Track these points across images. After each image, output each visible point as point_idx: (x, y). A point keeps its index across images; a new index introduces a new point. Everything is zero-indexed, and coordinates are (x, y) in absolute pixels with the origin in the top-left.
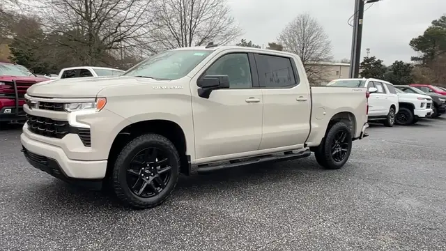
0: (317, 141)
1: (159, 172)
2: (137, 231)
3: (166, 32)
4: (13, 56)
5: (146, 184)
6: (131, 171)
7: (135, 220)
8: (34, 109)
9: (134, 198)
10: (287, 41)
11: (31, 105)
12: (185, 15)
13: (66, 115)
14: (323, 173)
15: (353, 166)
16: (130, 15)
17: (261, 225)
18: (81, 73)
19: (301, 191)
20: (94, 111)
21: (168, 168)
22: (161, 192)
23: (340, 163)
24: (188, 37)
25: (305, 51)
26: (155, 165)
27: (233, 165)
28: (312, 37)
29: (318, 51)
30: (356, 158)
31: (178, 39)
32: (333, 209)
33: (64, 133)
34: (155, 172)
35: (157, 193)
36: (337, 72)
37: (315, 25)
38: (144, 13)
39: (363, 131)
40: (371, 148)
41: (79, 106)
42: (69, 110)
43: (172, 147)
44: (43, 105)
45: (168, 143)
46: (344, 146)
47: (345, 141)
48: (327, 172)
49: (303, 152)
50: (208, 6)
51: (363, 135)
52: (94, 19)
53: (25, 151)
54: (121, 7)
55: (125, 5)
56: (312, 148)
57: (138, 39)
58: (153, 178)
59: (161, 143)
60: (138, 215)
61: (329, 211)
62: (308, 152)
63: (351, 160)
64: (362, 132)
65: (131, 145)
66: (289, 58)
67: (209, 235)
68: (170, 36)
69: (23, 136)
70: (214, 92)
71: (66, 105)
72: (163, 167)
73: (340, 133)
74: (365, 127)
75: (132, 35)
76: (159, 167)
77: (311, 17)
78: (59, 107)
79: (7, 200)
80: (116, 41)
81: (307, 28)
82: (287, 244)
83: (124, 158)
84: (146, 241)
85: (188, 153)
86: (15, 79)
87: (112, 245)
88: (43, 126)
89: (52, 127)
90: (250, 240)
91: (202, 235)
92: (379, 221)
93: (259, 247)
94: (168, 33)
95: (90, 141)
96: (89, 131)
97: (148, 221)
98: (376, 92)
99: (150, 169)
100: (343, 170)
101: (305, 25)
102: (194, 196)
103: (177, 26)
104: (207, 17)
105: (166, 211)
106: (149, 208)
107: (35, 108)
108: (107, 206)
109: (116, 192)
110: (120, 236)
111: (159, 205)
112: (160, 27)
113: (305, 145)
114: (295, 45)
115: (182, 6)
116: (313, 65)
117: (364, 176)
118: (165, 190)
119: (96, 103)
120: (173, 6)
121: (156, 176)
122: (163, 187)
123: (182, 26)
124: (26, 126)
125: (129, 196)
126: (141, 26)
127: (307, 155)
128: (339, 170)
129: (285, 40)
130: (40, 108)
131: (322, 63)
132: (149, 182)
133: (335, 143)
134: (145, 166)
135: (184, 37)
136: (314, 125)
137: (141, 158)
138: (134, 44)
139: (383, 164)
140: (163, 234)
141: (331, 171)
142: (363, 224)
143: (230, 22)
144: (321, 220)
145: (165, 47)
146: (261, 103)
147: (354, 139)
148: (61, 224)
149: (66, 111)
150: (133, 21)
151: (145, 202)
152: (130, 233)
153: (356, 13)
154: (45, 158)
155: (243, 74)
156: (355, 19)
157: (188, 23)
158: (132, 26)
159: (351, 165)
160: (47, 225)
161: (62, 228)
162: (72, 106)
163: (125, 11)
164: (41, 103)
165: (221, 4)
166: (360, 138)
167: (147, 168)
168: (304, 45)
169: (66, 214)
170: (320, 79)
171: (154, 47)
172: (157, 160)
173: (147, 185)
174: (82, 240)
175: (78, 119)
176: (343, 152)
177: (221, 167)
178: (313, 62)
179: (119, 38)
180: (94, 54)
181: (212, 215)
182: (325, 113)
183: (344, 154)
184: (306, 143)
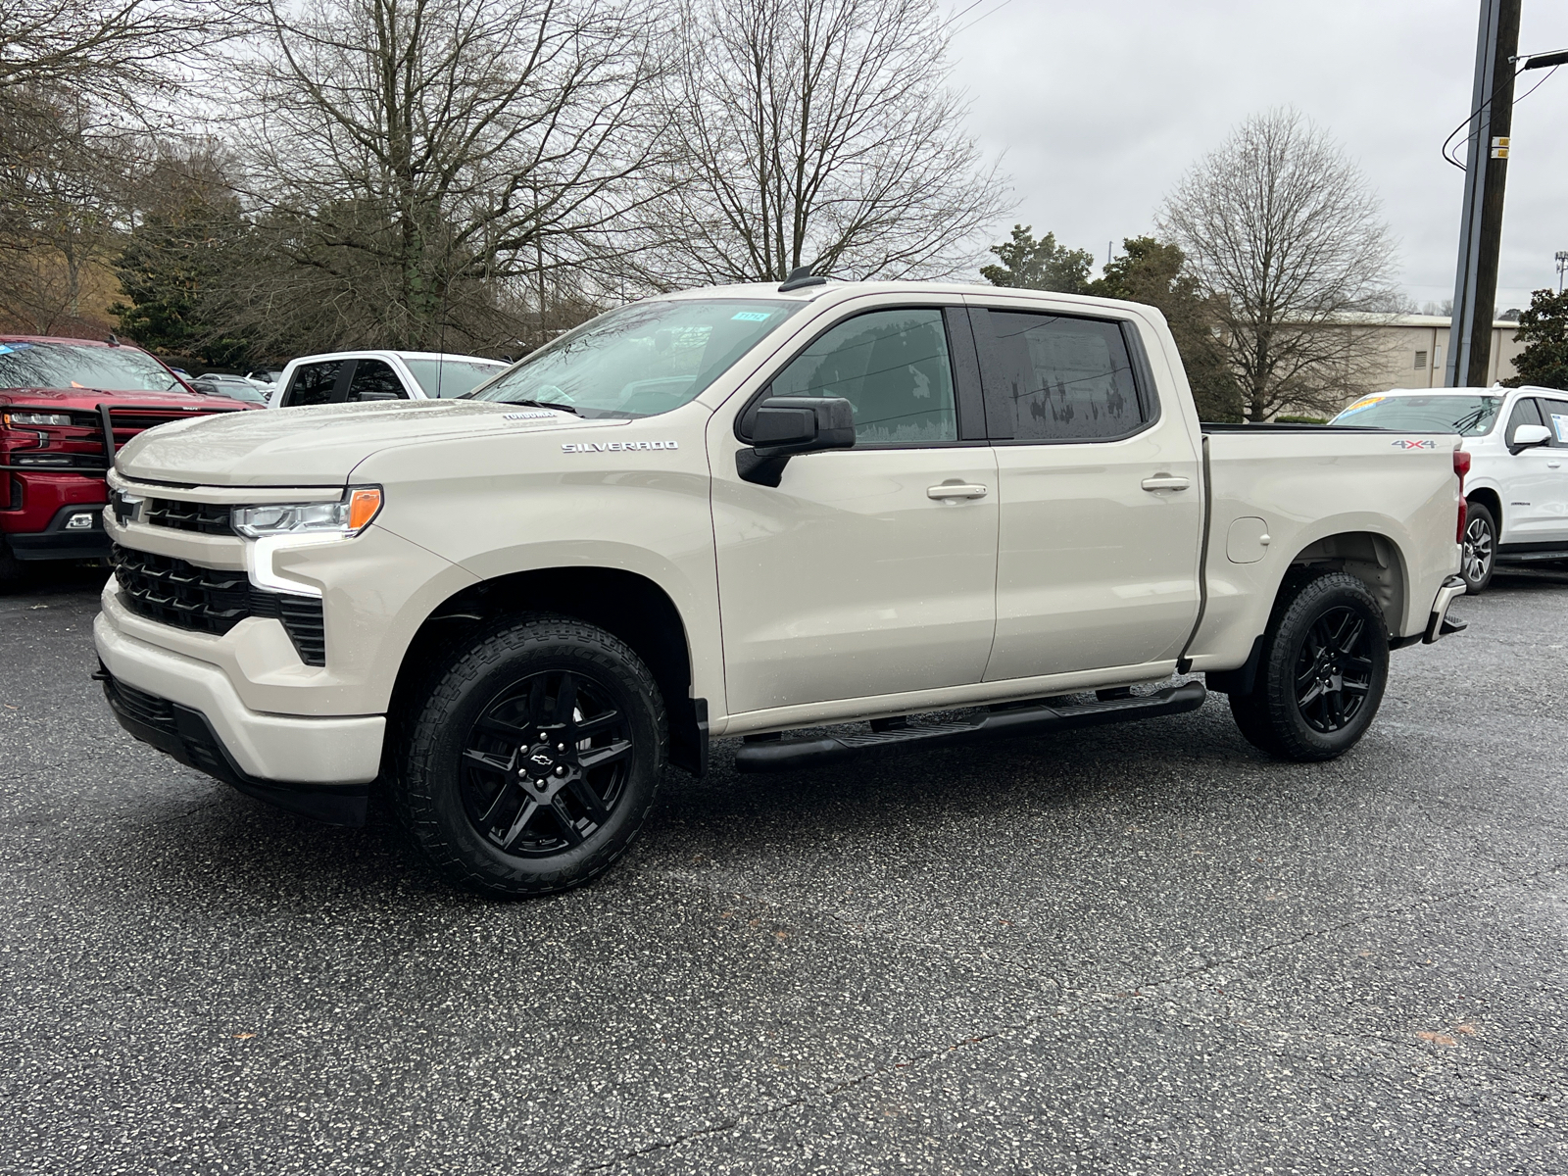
0: (1233, 648)
1: (585, 763)
2: (484, 979)
3: (704, 205)
4: (128, 303)
5: (532, 807)
6: (477, 755)
7: (485, 939)
8: (131, 526)
9: (487, 855)
10: (1201, 229)
11: (125, 511)
12: (776, 137)
13: (238, 550)
14: (1256, 778)
15: (1397, 752)
16: (558, 142)
17: (954, 970)
18: (359, 373)
19: (1145, 845)
20: (335, 536)
21: (618, 748)
22: (594, 836)
23: (1333, 736)
24: (789, 222)
25: (1272, 271)
26: (573, 733)
27: (881, 739)
28: (1304, 214)
29: (1329, 272)
30: (1418, 719)
31: (747, 234)
32: (1258, 919)
33: (230, 613)
34: (569, 759)
35: (576, 840)
36: (1421, 354)
37: (1316, 164)
38: (616, 133)
39: (1440, 608)
40: (1493, 679)
41: (287, 515)
42: (249, 529)
43: (635, 668)
44: (164, 513)
45: (619, 652)
46: (1351, 672)
47: (1355, 651)
48: (1275, 775)
49: (1171, 690)
50: (866, 100)
51: (1436, 628)
52: (421, 162)
53: (105, 675)
54: (524, 111)
55: (538, 107)
56: (1217, 678)
57: (589, 237)
58: (561, 783)
59: (595, 653)
60: (502, 921)
61: (1235, 930)
62: (1194, 693)
63: (1385, 726)
64: (1434, 616)
65: (476, 660)
66: (1118, 322)
67: (743, 1004)
68: (716, 223)
69: (100, 623)
70: (797, 462)
71: (240, 513)
72: (599, 743)
73: (1334, 619)
74: (1447, 592)
75: (567, 222)
76: (585, 744)
77: (1302, 129)
78: (216, 519)
79: (38, 855)
80: (505, 246)
81: (1283, 174)
82: (1038, 1046)
83: (451, 706)
84: (509, 1016)
85: (697, 692)
86: (107, 402)
87: (383, 1028)
88: (165, 588)
89: (193, 594)
90: (896, 1029)
91: (718, 1000)
92: (1436, 973)
93: (926, 1055)
94: (710, 210)
95: (322, 644)
96: (320, 609)
97: (532, 944)
98: (1544, 443)
99: (551, 752)
100: (1345, 766)
101: (1274, 163)
102: (721, 855)
103: (746, 184)
104: (863, 142)
105: (604, 910)
106: (548, 896)
107: (135, 520)
108: (392, 887)
109: (423, 835)
110: (419, 997)
111: (585, 885)
112: (675, 186)
113: (1184, 666)
114: (1233, 245)
115: (766, 98)
116: (1309, 327)
117: (1429, 794)
118: (606, 831)
119: (344, 507)
120: (730, 102)
121: (571, 777)
122: (600, 818)
123: (763, 183)
124: (112, 585)
125: (468, 848)
126: (602, 184)
127: (1192, 704)
128: (1327, 766)
129: (1189, 227)
130: (155, 521)
131: (1346, 316)
132: (546, 798)
133: (1310, 658)
134: (531, 738)
135: (774, 225)
136: (1220, 586)
137: (521, 707)
138: (574, 258)
139: (1526, 745)
140: (577, 996)
141: (1295, 771)
142: (1364, 982)
143: (956, 163)
144: (1198, 963)
145: (698, 266)
146: (990, 499)
147: (1400, 642)
148: (215, 945)
149: (241, 534)
150: (570, 168)
151: (526, 875)
152: (458, 987)
153: (1476, 114)
154: (167, 706)
155: (922, 390)
156: (1474, 138)
157: (790, 167)
158: (568, 186)
159: (1386, 749)
160: (165, 947)
161: (214, 961)
162: (262, 517)
163: (540, 129)
164: (158, 504)
165: (920, 87)
166: (1426, 637)
167: (537, 746)
168: (1269, 242)
169: (240, 911)
170: (1334, 383)
171: (657, 268)
172: (577, 716)
173: (540, 808)
174: (278, 1009)
175: (281, 562)
176: (1348, 694)
177: (827, 745)
178: (1307, 317)
179: (514, 233)
180: (420, 300)
181: (776, 928)
182: (1265, 537)
183: (1356, 702)
184: (1187, 657)
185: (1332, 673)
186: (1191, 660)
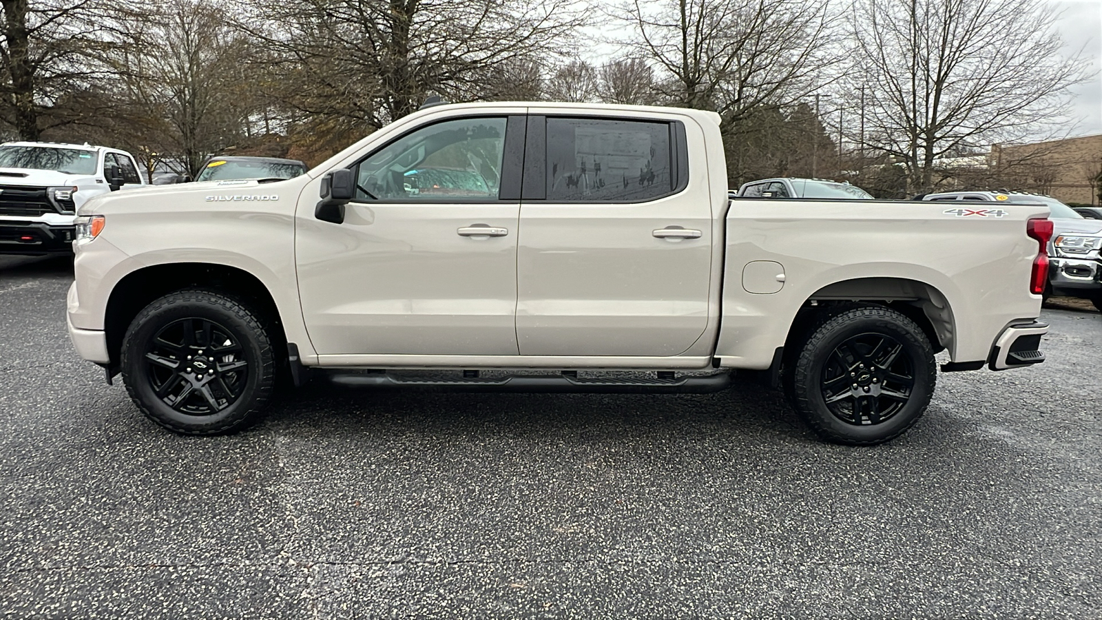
0: (754, 355)
1: (220, 369)
6: (154, 358)
22: (226, 409)
23: (866, 429)
35: (213, 411)
39: (1002, 343)
47: (895, 369)
51: (1000, 358)
58: (209, 378)
64: (995, 350)
66: (668, 122)
73: (867, 341)
74: (1011, 331)
99: (206, 361)
113: (715, 362)
118: (232, 408)
132: (198, 385)
136: (737, 308)
146: (511, 238)
167: (197, 357)
176: (888, 400)
182: (782, 276)
183: (897, 406)
184: (715, 356)
185: (873, 382)
186: (720, 359)
